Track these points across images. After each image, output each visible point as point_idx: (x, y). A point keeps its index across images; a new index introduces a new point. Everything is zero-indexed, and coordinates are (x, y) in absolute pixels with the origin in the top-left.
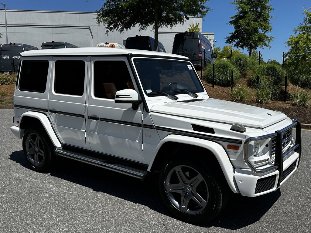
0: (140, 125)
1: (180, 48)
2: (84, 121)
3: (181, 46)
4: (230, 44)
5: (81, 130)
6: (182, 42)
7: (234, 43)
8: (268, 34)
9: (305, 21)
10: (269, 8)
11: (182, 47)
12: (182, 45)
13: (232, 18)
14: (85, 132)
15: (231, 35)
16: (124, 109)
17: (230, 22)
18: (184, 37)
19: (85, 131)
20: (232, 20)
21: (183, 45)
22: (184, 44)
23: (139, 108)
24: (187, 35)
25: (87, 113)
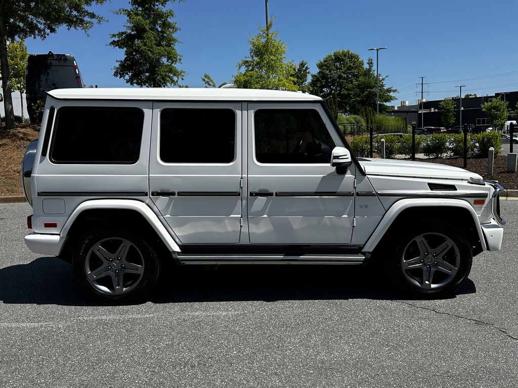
0: (349, 194)
1: (41, 81)
2: (240, 201)
3: (43, 77)
4: (120, 78)
5: (231, 216)
6: (44, 70)
7: (127, 77)
8: (177, 66)
9: (251, 53)
10: (173, 28)
11: (46, 80)
12: (46, 75)
13: (114, 36)
14: (242, 217)
15: (119, 63)
16: (322, 176)
17: (110, 44)
18: (47, 62)
19: (240, 216)
20: (116, 39)
21: (48, 75)
22: (48, 73)
23: (349, 172)
24: (53, 60)
25: (245, 189)
